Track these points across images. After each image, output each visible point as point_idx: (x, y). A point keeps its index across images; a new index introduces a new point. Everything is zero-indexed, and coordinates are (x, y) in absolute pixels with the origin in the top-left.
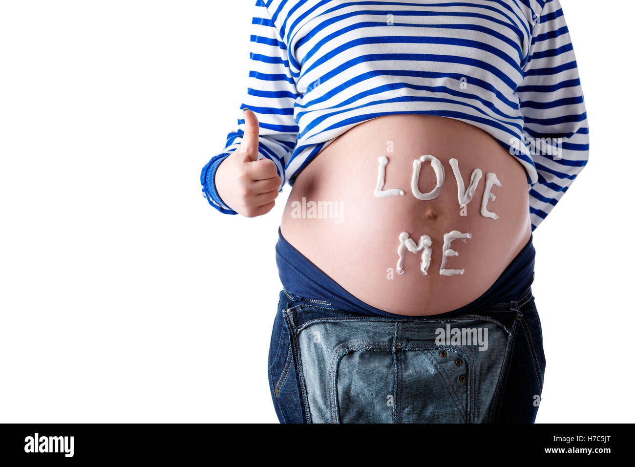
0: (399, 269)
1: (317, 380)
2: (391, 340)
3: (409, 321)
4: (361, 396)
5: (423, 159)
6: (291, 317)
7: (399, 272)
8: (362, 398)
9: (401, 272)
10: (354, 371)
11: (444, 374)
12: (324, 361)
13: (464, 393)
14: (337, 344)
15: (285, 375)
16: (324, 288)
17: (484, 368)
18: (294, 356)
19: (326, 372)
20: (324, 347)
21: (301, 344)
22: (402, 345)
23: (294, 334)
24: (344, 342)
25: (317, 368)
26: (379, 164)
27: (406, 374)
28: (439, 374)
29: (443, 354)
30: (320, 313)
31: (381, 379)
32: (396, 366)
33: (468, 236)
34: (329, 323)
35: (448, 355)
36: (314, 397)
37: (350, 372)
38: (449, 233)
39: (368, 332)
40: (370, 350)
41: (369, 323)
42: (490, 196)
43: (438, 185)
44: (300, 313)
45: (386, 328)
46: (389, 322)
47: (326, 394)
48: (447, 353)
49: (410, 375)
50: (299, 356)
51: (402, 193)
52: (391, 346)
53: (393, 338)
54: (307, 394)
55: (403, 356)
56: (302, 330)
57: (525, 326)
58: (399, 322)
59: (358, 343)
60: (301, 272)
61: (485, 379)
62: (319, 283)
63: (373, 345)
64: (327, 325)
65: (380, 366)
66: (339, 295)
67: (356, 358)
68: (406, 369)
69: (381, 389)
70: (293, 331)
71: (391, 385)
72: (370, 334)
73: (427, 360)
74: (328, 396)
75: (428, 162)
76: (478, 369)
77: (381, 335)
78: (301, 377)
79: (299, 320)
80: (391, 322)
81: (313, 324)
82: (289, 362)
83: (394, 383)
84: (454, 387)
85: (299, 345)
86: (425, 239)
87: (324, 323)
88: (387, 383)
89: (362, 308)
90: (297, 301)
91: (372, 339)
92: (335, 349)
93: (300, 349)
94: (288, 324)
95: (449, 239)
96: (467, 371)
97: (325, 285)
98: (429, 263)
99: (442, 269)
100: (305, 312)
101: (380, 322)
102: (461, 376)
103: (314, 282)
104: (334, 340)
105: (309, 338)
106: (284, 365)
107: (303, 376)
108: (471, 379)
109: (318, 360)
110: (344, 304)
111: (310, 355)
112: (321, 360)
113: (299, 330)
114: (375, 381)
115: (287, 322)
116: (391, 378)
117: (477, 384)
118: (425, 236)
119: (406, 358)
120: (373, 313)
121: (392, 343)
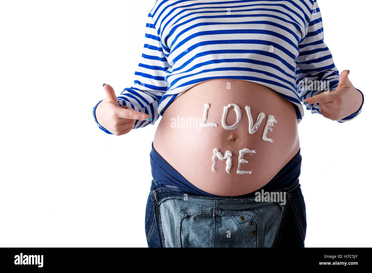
0: (213, 169)
1: (170, 232)
2: (212, 210)
3: (223, 199)
4: (194, 242)
5: (229, 106)
6: (155, 195)
7: (213, 171)
8: (195, 243)
9: (214, 171)
10: (190, 228)
11: (242, 230)
12: (173, 221)
13: (255, 241)
14: (181, 212)
15: (152, 229)
16: (174, 178)
17: (267, 227)
18: (157, 218)
19: (174, 227)
20: (173, 213)
21: (160, 211)
22: (218, 213)
23: (157, 205)
24: (185, 210)
25: (169, 225)
26: (204, 108)
27: (220, 230)
28: (239, 230)
29: (242, 218)
30: (172, 193)
31: (206, 232)
32: (214, 225)
33: (254, 152)
34: (176, 199)
35: (245, 219)
36: (168, 242)
37: (188, 228)
38: (242, 149)
39: (199, 205)
40: (200, 215)
41: (199, 200)
42: (269, 129)
43: (237, 121)
44: (160, 193)
45: (209, 203)
46: (210, 199)
47: (174, 240)
48: (245, 218)
49: (222, 230)
50: (159, 218)
51: (216, 125)
52: (212, 213)
53: (213, 208)
54: (164, 240)
55: (219, 219)
56: (161, 203)
57: (292, 202)
58: (216, 199)
59: (193, 211)
60: (162, 168)
61: (268, 233)
62: (171, 175)
63: (202, 212)
64: (175, 200)
65: (205, 225)
66: (183, 182)
67: (192, 219)
68: (220, 227)
69: (206, 238)
70: (156, 203)
71: (211, 236)
72: (200, 206)
73: (233, 222)
74: (176, 241)
75: (232, 108)
76: (264, 227)
77: (207, 207)
78: (161, 230)
79: (159, 197)
80: (212, 199)
81: (167, 200)
82: (154, 222)
83: (213, 234)
84: (249, 238)
85: (159, 212)
86: (228, 152)
87: (174, 199)
88: (209, 234)
89: (195, 190)
90: (159, 186)
91: (201, 209)
92: (180, 214)
93: (160, 214)
94: (153, 199)
95: (242, 153)
96: (257, 229)
97: (175, 177)
98: (231, 166)
99: (238, 170)
100: (163, 192)
101: (205, 199)
102: (253, 231)
103: (169, 175)
104: (179, 209)
105: (165, 208)
106: (152, 223)
107: (162, 230)
108: (259, 233)
109: (170, 220)
110: (186, 188)
111: (165, 217)
112: (172, 221)
113: (160, 203)
114: (202, 233)
115: (153, 198)
116: (211, 232)
117: (263, 236)
118: (228, 151)
119: (221, 220)
120: (202, 193)
121: (213, 212)
